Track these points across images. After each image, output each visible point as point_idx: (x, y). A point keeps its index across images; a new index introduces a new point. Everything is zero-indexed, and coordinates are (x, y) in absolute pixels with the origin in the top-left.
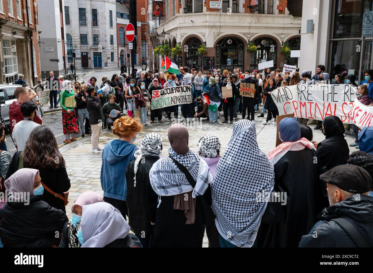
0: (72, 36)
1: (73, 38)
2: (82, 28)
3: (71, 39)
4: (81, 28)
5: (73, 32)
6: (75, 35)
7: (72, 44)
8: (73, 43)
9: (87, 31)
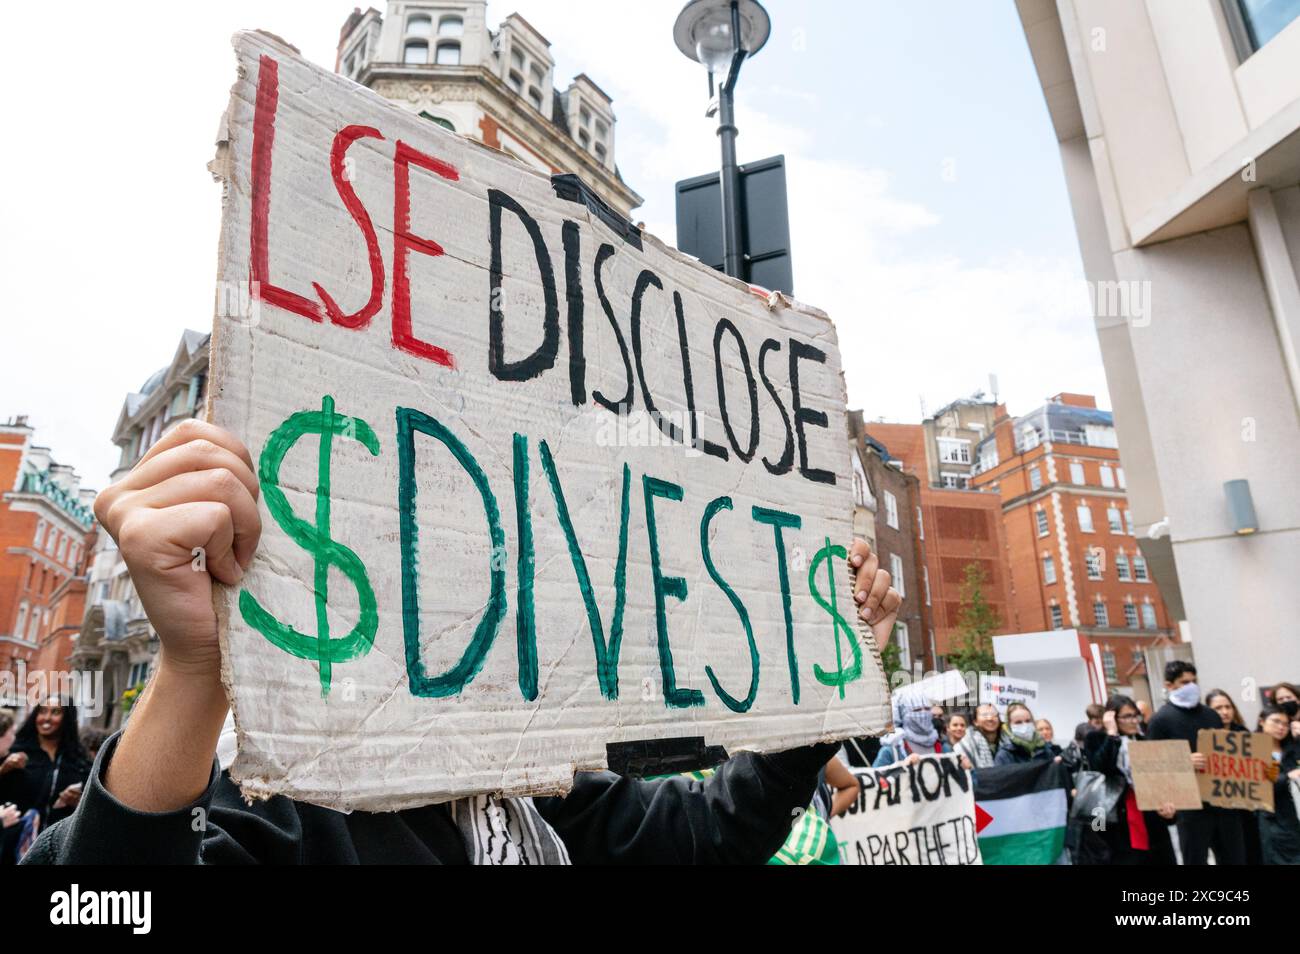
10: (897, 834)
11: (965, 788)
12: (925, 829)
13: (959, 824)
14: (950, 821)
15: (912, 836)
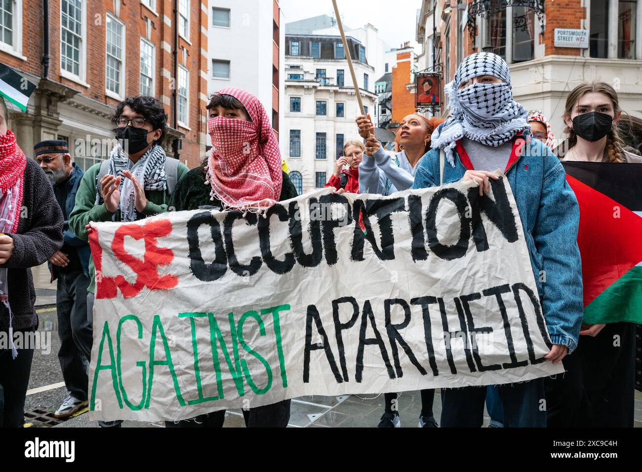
0: (302, 175)
1: (303, 177)
2: (320, 162)
3: (301, 179)
4: (317, 162)
5: (304, 169)
6: (306, 173)
7: (301, 187)
8: (303, 185)
9: (327, 167)
10: (388, 303)
11: (512, 236)
12: (441, 301)
13: (508, 297)
14: (488, 292)
15: (416, 310)
